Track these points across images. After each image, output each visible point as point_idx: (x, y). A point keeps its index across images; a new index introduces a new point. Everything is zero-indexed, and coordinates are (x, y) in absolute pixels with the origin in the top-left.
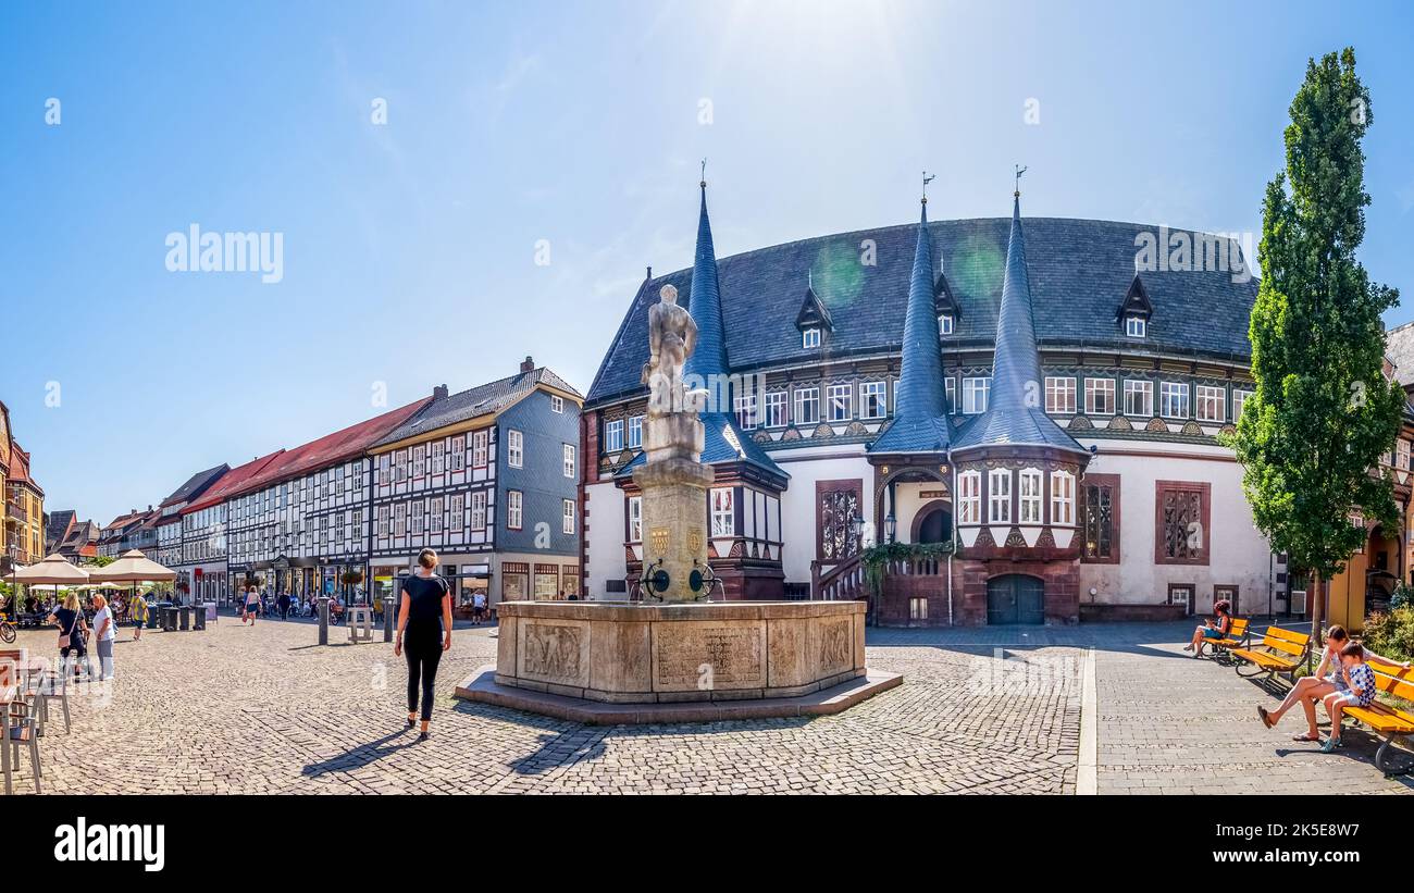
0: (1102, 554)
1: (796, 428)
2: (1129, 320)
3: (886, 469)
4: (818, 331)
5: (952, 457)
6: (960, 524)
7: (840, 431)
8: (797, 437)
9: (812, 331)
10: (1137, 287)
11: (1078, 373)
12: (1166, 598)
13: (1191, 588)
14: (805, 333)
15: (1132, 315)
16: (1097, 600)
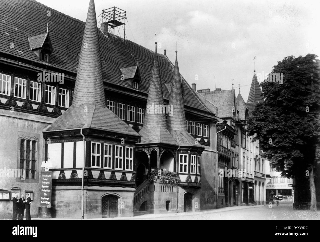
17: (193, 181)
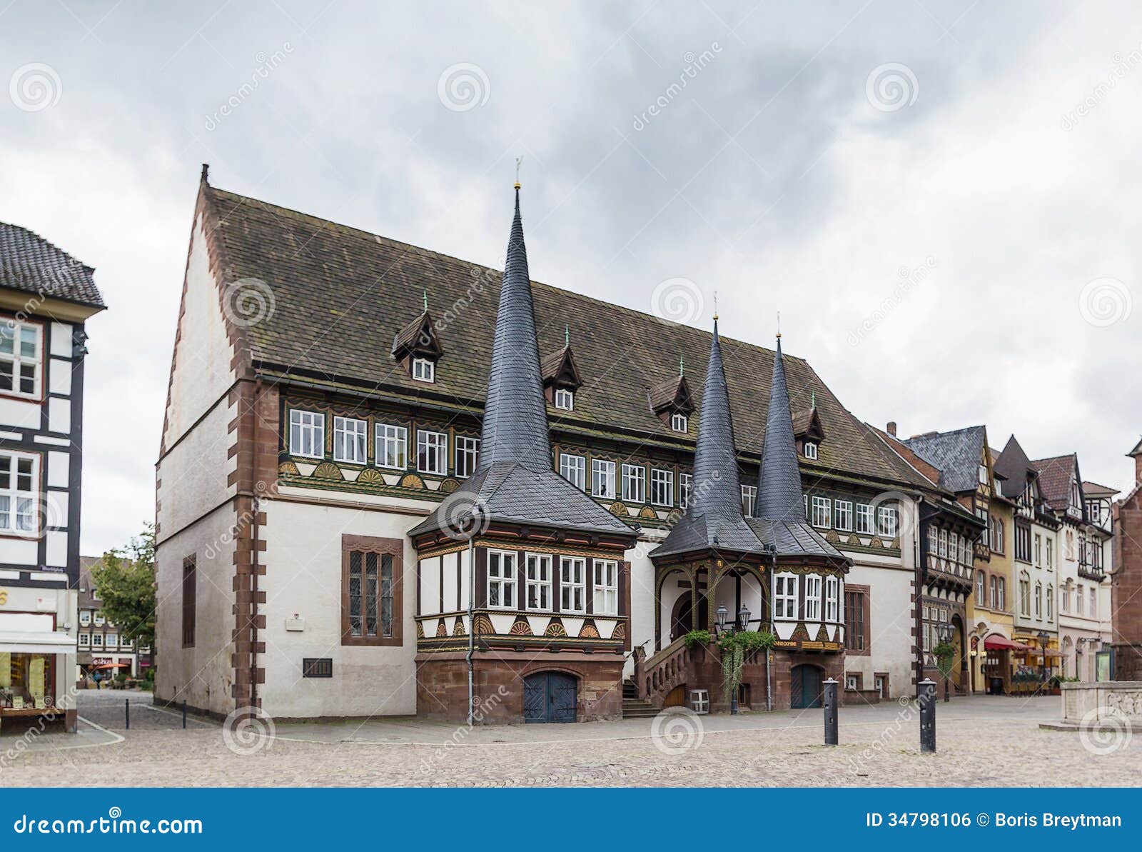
2: (806, 444)
3: (719, 563)
4: (570, 393)
6: (776, 618)
9: (564, 391)
10: (815, 419)
13: (859, 675)
14: (558, 391)
15: (810, 440)
17: (813, 636)
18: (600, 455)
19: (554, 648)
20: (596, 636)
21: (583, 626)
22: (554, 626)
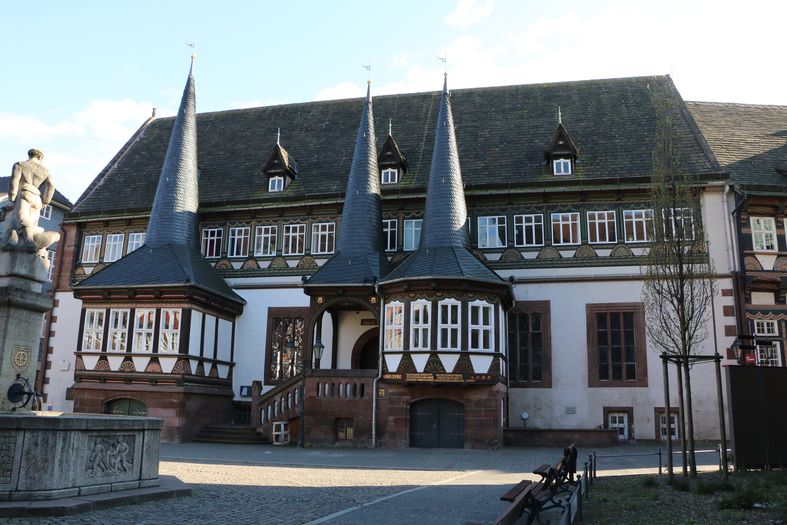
0: (534, 379)
1: (256, 259)
2: (555, 162)
3: (320, 300)
4: (282, 178)
5: (378, 290)
6: (386, 350)
7: (293, 264)
8: (255, 267)
9: (277, 178)
10: (561, 135)
11: (507, 211)
12: (601, 422)
13: (629, 411)
14: (271, 179)
15: (558, 157)
16: (529, 425)
18: (291, 221)
19: (128, 380)
20: (159, 371)
21: (149, 363)
22: (126, 363)
